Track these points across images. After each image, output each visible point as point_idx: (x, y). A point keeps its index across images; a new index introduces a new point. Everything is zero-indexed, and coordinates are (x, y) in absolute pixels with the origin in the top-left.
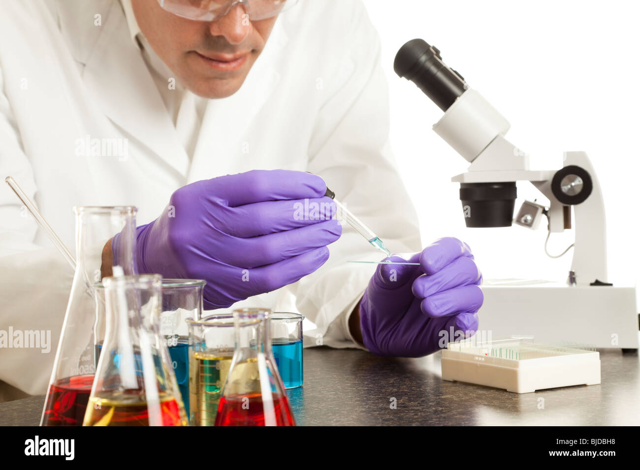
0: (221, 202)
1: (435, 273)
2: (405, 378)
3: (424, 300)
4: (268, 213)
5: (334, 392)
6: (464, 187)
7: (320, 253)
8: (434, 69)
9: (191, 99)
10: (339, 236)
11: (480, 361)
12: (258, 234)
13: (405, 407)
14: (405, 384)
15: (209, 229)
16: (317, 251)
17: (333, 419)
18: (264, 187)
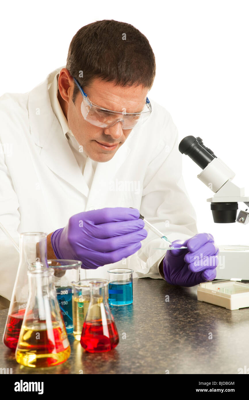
0: (91, 223)
1: (194, 252)
2: (181, 299)
3: (190, 265)
4: (112, 228)
5: (146, 307)
6: (213, 204)
7: (137, 245)
8: (198, 150)
9: (90, 162)
10: (146, 237)
11: (214, 293)
12: (108, 237)
13: (176, 318)
14: (180, 303)
15: (85, 235)
16: (136, 244)
17: (141, 326)
18: (110, 216)
